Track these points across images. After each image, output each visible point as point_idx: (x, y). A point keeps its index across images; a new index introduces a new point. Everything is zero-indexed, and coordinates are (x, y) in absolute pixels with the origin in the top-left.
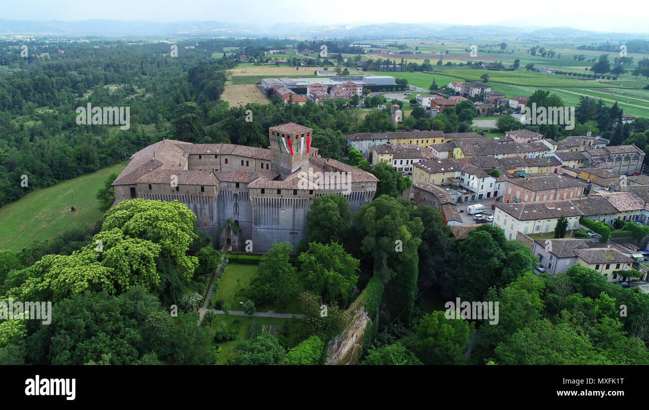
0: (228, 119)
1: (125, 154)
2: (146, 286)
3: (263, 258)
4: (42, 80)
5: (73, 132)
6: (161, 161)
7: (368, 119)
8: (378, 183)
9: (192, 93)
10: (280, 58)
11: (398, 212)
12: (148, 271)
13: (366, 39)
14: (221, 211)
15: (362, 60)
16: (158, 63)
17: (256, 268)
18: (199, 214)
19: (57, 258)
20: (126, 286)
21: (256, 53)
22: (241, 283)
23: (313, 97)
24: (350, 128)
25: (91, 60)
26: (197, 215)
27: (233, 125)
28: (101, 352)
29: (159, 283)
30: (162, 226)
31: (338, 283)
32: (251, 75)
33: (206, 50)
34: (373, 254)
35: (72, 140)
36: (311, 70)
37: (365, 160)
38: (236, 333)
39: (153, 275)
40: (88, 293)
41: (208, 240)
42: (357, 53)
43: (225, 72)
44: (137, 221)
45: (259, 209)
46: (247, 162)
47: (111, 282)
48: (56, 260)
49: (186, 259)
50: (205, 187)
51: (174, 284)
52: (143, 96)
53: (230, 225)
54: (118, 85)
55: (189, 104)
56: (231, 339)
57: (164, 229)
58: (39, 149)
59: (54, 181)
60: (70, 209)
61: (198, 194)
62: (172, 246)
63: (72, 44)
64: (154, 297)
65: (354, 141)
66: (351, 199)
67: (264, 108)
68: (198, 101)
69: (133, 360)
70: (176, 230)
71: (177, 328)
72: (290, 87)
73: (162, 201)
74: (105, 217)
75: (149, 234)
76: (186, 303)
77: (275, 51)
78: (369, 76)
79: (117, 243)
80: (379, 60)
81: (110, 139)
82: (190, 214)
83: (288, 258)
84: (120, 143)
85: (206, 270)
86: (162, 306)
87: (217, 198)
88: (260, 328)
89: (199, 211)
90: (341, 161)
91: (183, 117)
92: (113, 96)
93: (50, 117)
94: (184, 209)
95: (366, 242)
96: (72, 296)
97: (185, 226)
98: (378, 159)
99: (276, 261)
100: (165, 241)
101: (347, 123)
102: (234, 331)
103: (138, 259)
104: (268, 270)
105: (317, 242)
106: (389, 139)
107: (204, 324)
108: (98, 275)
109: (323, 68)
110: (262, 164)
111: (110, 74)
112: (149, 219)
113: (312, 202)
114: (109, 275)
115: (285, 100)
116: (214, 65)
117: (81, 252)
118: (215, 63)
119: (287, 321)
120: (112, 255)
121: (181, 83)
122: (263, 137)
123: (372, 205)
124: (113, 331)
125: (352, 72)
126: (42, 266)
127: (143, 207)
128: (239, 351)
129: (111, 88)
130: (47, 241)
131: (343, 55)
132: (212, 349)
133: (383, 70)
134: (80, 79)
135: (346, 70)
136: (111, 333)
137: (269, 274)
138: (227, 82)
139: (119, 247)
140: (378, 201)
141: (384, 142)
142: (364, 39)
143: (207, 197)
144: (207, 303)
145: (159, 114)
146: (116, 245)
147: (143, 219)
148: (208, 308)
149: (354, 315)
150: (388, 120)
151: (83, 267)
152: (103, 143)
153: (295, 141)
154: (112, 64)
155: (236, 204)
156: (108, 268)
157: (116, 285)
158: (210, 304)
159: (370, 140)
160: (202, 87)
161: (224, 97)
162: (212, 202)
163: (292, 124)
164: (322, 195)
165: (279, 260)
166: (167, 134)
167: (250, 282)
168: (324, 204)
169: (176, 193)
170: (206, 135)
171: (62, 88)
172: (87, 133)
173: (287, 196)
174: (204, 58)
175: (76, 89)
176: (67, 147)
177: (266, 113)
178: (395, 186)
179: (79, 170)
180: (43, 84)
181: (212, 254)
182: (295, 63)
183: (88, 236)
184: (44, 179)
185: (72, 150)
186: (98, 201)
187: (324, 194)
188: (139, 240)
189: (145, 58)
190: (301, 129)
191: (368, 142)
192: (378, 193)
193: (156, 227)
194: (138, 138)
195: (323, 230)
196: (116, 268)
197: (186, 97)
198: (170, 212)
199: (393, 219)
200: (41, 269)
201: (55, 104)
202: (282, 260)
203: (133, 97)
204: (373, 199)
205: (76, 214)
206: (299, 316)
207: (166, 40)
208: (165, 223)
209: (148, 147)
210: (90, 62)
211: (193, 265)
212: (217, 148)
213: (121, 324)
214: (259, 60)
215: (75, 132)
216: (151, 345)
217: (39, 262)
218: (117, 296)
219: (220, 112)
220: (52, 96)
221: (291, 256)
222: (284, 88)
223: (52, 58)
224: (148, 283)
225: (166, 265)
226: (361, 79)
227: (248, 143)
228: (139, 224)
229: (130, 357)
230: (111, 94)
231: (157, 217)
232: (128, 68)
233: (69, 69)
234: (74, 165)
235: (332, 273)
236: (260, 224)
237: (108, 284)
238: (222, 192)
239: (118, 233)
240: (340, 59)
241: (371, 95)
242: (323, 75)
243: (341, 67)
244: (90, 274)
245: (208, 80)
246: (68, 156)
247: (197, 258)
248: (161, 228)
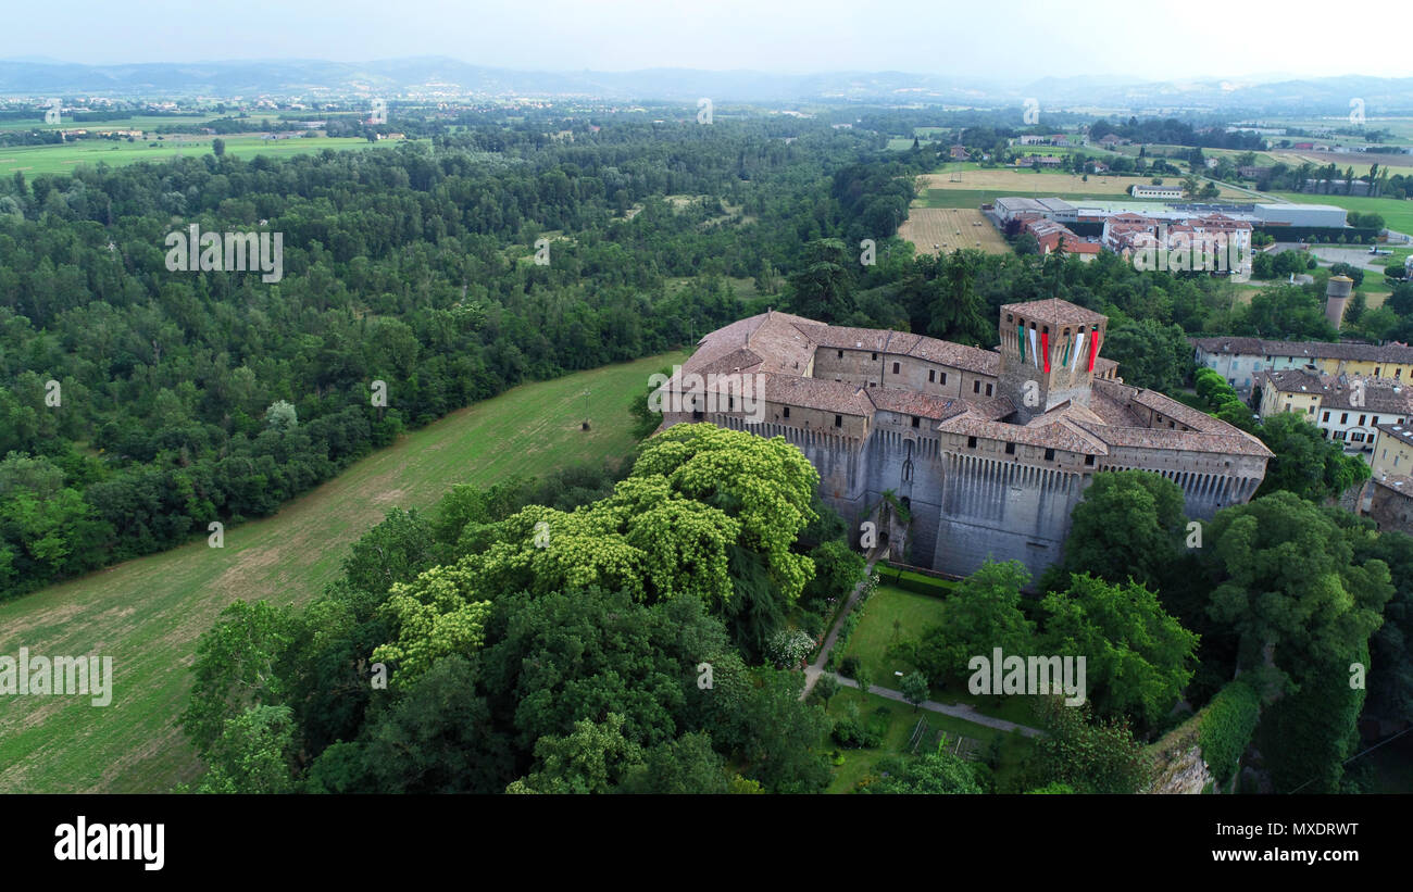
0: (910, 279)
1: (691, 333)
2: (704, 599)
3: (959, 587)
4: (556, 181)
5: (600, 281)
6: (760, 353)
7: (1259, 305)
8: (1271, 462)
9: (836, 221)
10: (1043, 154)
11: (1321, 540)
12: (711, 570)
13: (1275, 115)
14: (874, 472)
15: (1257, 164)
16: (774, 156)
17: (938, 606)
18: (826, 472)
19: (549, 513)
20: (665, 590)
21: (989, 141)
22: (903, 631)
23: (1118, 246)
24: (1208, 323)
25: (647, 146)
26: (820, 472)
27: (919, 294)
28: (607, 708)
29: (731, 598)
30: (748, 485)
31: (1137, 680)
32: (971, 187)
33: (875, 132)
34: (1237, 629)
35: (596, 296)
36: (1119, 184)
37: (1242, 403)
38: (881, 735)
39: (721, 579)
40: (594, 589)
41: (839, 529)
42: (1246, 147)
43: (913, 180)
44: (699, 467)
45: (960, 481)
46: (943, 376)
47: (639, 576)
48: (546, 517)
49: (789, 559)
50: (844, 418)
51: (760, 606)
52: (738, 221)
53: (890, 505)
54: (691, 197)
55: (828, 242)
56: (867, 745)
57: (751, 492)
58: (538, 308)
59: (558, 371)
60: (581, 427)
61: (827, 430)
62: (764, 527)
63: (614, 116)
64: (717, 624)
65: (1216, 354)
66: (1193, 490)
67: (994, 262)
68: (849, 238)
69: (665, 738)
70: (776, 498)
71: (756, 694)
72: (1063, 219)
73: (753, 434)
74: (642, 450)
75: (720, 496)
76: (781, 649)
77: (1035, 138)
78: (1274, 202)
79: (657, 503)
80: (1306, 167)
81: (665, 301)
82: (807, 469)
83: (1017, 598)
84: (683, 310)
85: (828, 589)
86: (731, 643)
87: (867, 443)
88: (935, 738)
89: (826, 465)
90: (1176, 397)
91: (813, 268)
92: (679, 218)
93: (562, 249)
94: (796, 457)
95: (1221, 597)
96: (566, 589)
97: (795, 492)
98: (1276, 402)
99: (988, 600)
100: (751, 514)
101: (1200, 309)
102: (876, 728)
103: (693, 542)
104: (967, 616)
105: (1093, 576)
106: (1312, 360)
107: (812, 700)
108: (616, 559)
109: (1150, 179)
110: (977, 384)
111: (680, 174)
112: (724, 467)
113: (1089, 483)
114: (636, 564)
115: (1047, 247)
116: (890, 164)
117: (590, 509)
118: (893, 159)
119: (1000, 735)
120: (646, 525)
121: (816, 198)
122: (985, 324)
123: (1246, 512)
124: (632, 672)
125: (1227, 191)
126: (521, 524)
127: (713, 440)
128: (883, 776)
129: (677, 202)
130: (534, 479)
131: (1206, 151)
132: (825, 755)
133: (1315, 190)
134: (623, 182)
135: (1211, 185)
136: (629, 675)
137: (969, 626)
138: (915, 202)
139: (661, 512)
140: (1265, 504)
141: (1300, 364)
142: (1269, 113)
143: (847, 439)
144: (823, 657)
145: (764, 260)
146: (655, 506)
147: (713, 465)
148: (824, 668)
149: (1171, 760)
150: (1316, 311)
151: (591, 539)
152: (653, 307)
153: (1061, 341)
154: (683, 155)
155: (909, 461)
156: (636, 549)
157: (648, 585)
158: (831, 662)
159: (1259, 355)
160: (860, 210)
161: (905, 233)
162: (856, 452)
163: (1057, 301)
164: (1116, 471)
165: (995, 600)
166: (777, 301)
167: (922, 632)
168: (1120, 490)
169: (782, 423)
170: (858, 309)
171: (588, 197)
172: (626, 284)
173: (1031, 461)
174: (871, 150)
175: (614, 200)
176: (587, 308)
177: (998, 274)
178: (1319, 475)
179: (603, 354)
180: (557, 188)
181: (846, 558)
182: (1080, 165)
183: (607, 482)
184: (542, 365)
185: (595, 315)
186: (632, 417)
187: (1121, 469)
188: (699, 505)
189: (747, 145)
190: (1078, 315)
191: (1253, 360)
192: (1267, 486)
193: (735, 484)
194: (719, 303)
195: (1110, 550)
196: (651, 551)
197: (823, 227)
198: (766, 458)
199: (1306, 553)
200: (519, 529)
201: (573, 228)
202: (1001, 601)
203: (719, 221)
204: (1253, 498)
205: (590, 436)
206: (1032, 733)
207: (795, 110)
208: (754, 479)
209: (737, 323)
210: (643, 149)
211: (802, 573)
212: (877, 339)
213: (649, 662)
214: (994, 156)
215: (603, 282)
216: (701, 717)
217: (517, 515)
218: (646, 607)
219: (892, 264)
220: (570, 212)
221: (1024, 594)
222: (1047, 221)
223: (577, 140)
224: (709, 593)
225: (748, 564)
226: (1250, 208)
227: (949, 334)
228: (703, 474)
229: (659, 730)
230: (676, 214)
231: (739, 465)
232: (714, 165)
233: (605, 162)
234: (596, 343)
235: (1122, 652)
236: (958, 512)
237: (633, 580)
238: (880, 433)
239: (660, 485)
240: (1197, 161)
241: (1274, 249)
242: (1148, 196)
243: (1197, 178)
244: (603, 554)
245: (875, 195)
246: (588, 326)
247: (812, 562)
248: (745, 489)
